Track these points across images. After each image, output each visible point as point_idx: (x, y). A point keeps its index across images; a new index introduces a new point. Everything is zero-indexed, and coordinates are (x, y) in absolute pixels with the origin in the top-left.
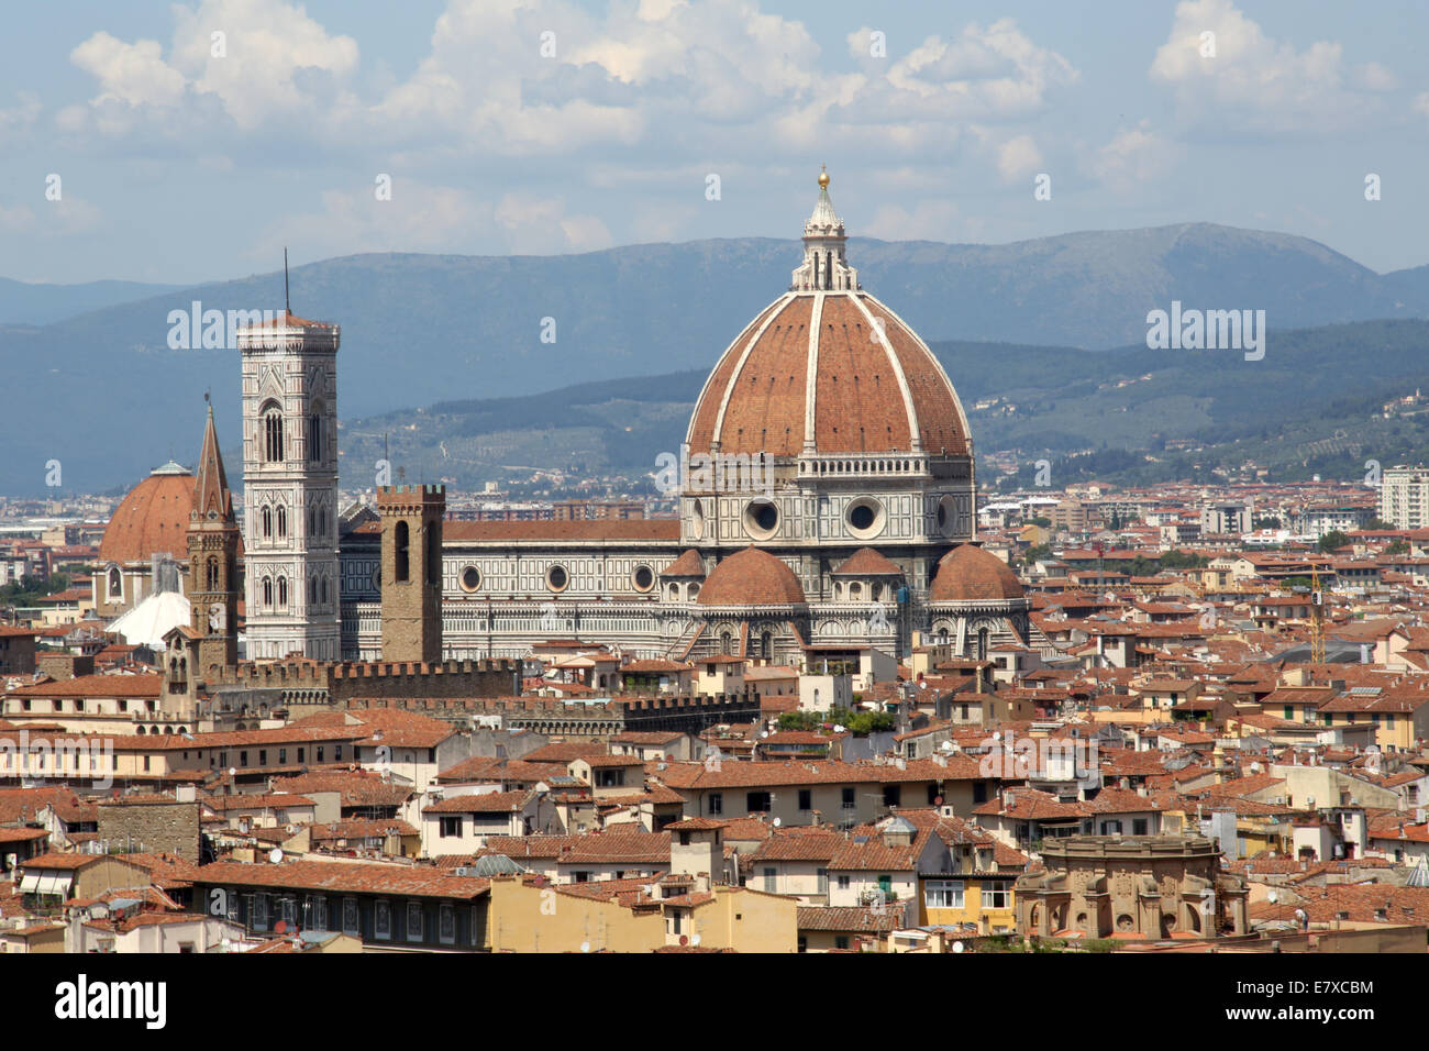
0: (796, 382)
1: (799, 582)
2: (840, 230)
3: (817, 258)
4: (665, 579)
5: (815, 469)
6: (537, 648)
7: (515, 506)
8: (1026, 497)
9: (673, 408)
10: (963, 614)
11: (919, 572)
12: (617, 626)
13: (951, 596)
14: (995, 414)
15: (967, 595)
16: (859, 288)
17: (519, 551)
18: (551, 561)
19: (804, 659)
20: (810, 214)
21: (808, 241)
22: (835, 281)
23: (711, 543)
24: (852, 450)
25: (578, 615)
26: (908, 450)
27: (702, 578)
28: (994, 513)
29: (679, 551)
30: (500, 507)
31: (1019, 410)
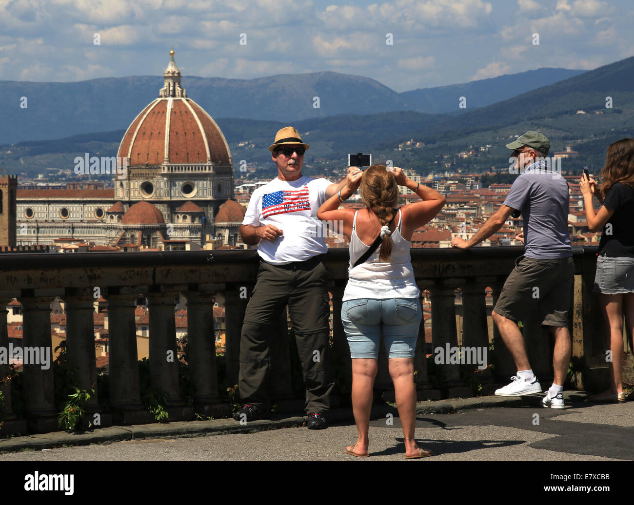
0: (161, 134)
1: (162, 215)
2: (179, 73)
3: (169, 85)
4: (108, 213)
5: (169, 169)
6: (56, 241)
7: (50, 184)
8: (258, 181)
9: (117, 144)
10: (227, 228)
11: (210, 211)
12: (90, 232)
13: (223, 221)
14: (246, 148)
15: (230, 220)
16: (187, 96)
17: (49, 202)
18: (62, 206)
19: (163, 245)
20: (166, 66)
21: (166, 78)
22: (177, 94)
23: (127, 199)
24: (184, 162)
25: (73, 228)
26: (206, 162)
27: (123, 213)
28: (245, 188)
29: (114, 202)
30: (44, 185)
31: (256, 146)
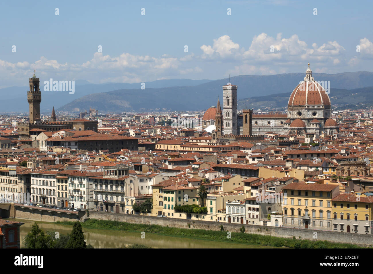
1: (305, 124)
2: (311, 72)
3: (308, 76)
4: (285, 123)
5: (307, 107)
6: (266, 133)
7: (263, 112)
8: (339, 111)
9: (286, 98)
10: (329, 128)
11: (323, 122)
12: (278, 130)
13: (328, 126)
14: (334, 99)
15: (330, 126)
16: (314, 80)
17: (264, 119)
18: (268, 120)
19: (306, 135)
20: (307, 69)
21: (307, 73)
22: (310, 79)
23: (292, 118)
24: (313, 104)
25: (272, 129)
26: (321, 104)
27: (290, 123)
28: (334, 114)
29: (287, 119)
30: (261, 112)
31: (338, 98)
